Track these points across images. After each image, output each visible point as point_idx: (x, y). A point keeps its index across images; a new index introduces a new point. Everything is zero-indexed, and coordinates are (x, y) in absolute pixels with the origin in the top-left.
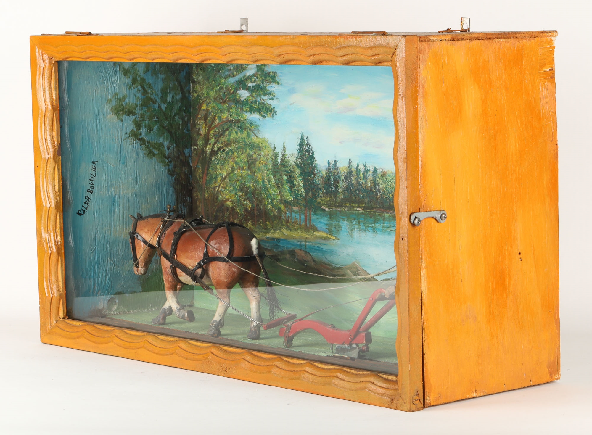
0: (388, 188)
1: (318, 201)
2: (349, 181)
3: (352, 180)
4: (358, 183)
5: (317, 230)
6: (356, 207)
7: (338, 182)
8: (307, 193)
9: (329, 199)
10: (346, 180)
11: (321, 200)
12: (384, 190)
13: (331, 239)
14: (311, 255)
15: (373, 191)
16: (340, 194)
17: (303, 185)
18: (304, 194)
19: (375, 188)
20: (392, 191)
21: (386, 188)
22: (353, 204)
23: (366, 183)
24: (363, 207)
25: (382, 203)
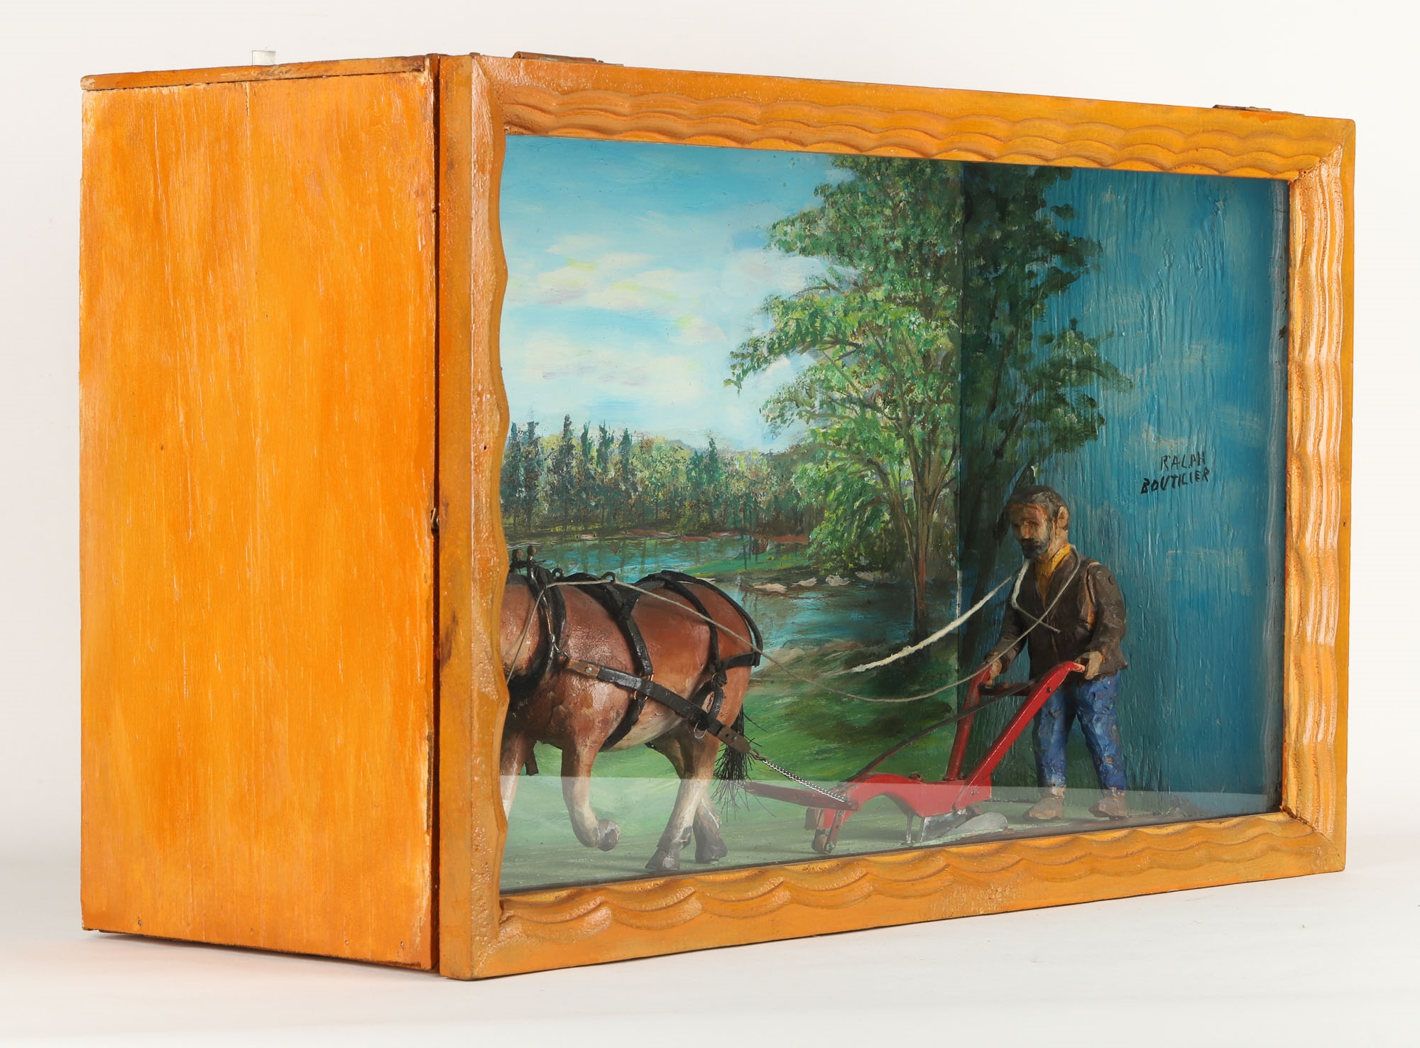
0: (655, 478)
2: (565, 469)
3: (572, 467)
4: (588, 476)
6: (580, 532)
7: (537, 477)
10: (556, 469)
12: (647, 483)
15: (620, 490)
16: (539, 504)
19: (626, 480)
20: (663, 485)
21: (651, 478)
22: (572, 524)
23: (605, 471)
24: (595, 530)
25: (640, 515)
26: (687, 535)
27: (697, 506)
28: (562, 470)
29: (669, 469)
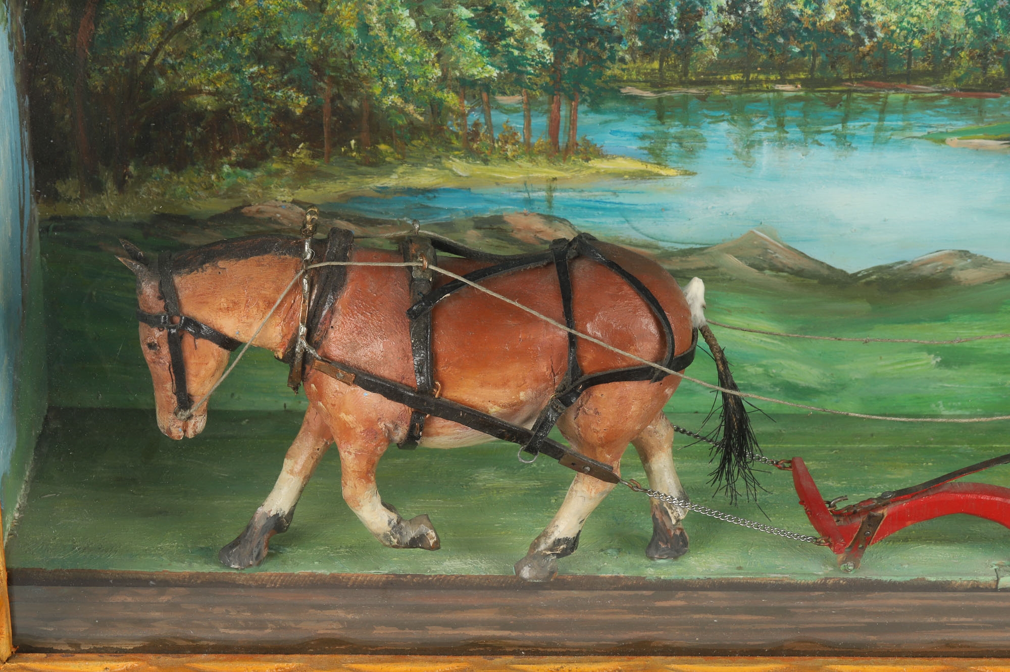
0: (908, 23)
1: (609, 72)
2: (748, 9)
3: (761, 8)
4: (787, 15)
5: (600, 154)
6: (772, 82)
7: (699, 17)
8: (560, 55)
9: (656, 65)
10: (733, 7)
11: (623, 70)
12: (893, 28)
13: (661, 175)
14: (571, 225)
15: (846, 35)
16: (703, 48)
17: (543, 30)
18: (549, 58)
19: (855, 25)
20: (922, 31)
21: (901, 22)
22: (759, 72)
23: (819, 11)
24: (799, 79)
25: (878, 65)
26: (961, 90)
27: (983, 56)
28: (743, 11)
29: (934, 12)
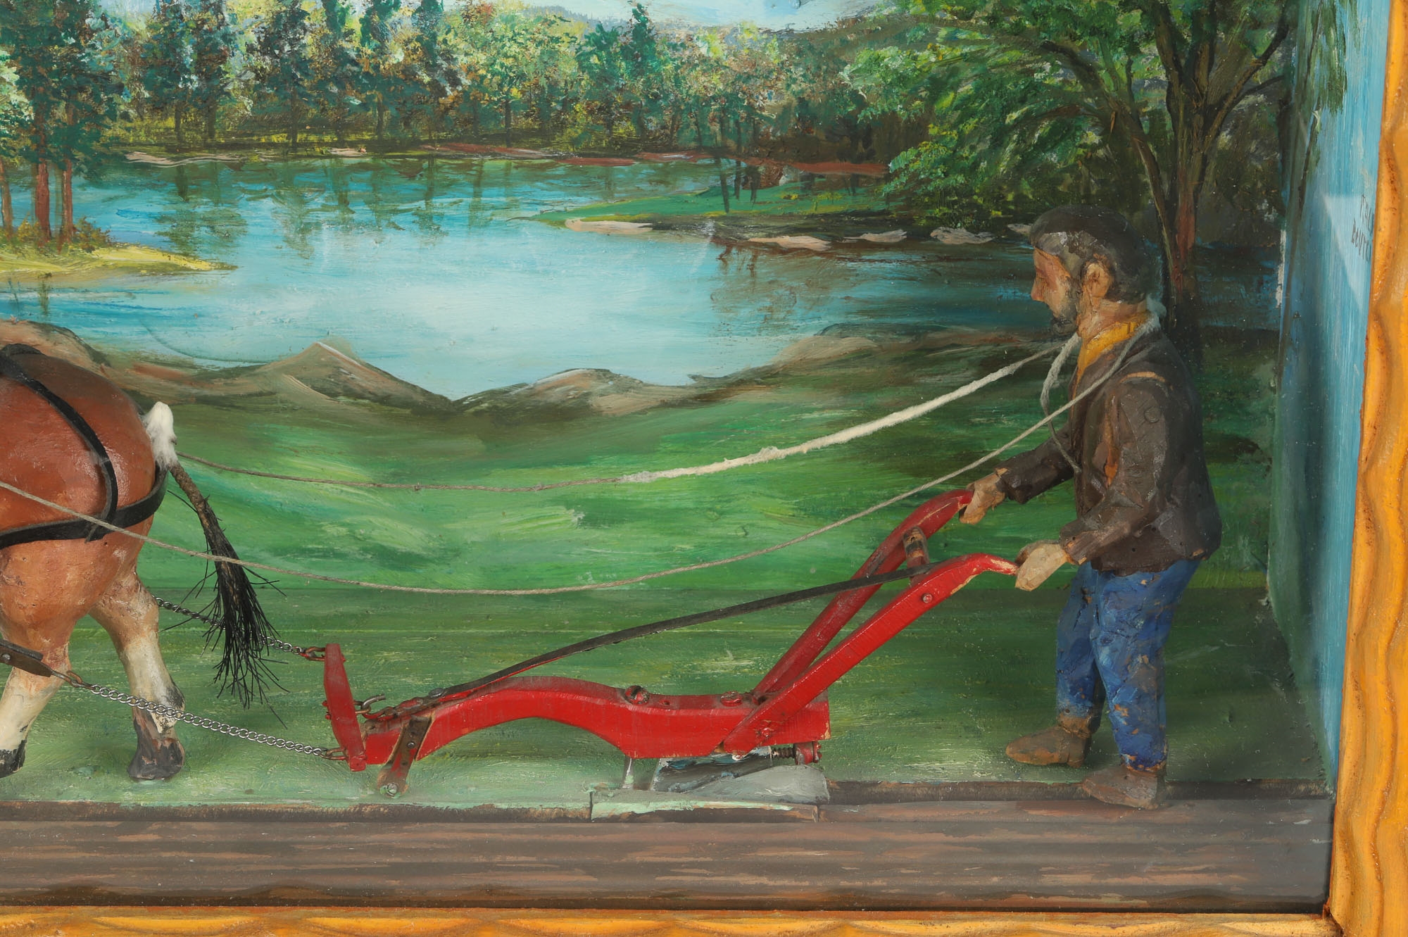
0: (502, 65)
1: (109, 133)
2: (287, 48)
3: (304, 46)
4: (340, 57)
5: (106, 242)
6: (327, 144)
7: (223, 58)
8: (43, 109)
9: (171, 122)
10: (269, 43)
11: (128, 129)
12: (482, 72)
13: (189, 269)
14: (75, 337)
15: (421, 82)
16: (231, 100)
17: (17, 77)
18: (28, 114)
19: (431, 68)
20: (522, 77)
21: (492, 64)
22: (308, 132)
23: (381, 51)
24: (363, 141)
25: (467, 121)
26: (580, 155)
27: (606, 109)
28: (281, 50)
29: (534, 51)
